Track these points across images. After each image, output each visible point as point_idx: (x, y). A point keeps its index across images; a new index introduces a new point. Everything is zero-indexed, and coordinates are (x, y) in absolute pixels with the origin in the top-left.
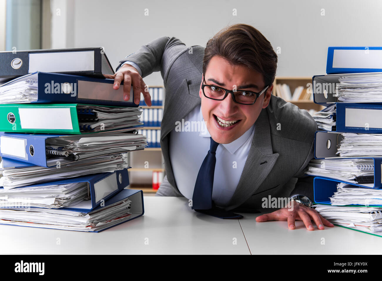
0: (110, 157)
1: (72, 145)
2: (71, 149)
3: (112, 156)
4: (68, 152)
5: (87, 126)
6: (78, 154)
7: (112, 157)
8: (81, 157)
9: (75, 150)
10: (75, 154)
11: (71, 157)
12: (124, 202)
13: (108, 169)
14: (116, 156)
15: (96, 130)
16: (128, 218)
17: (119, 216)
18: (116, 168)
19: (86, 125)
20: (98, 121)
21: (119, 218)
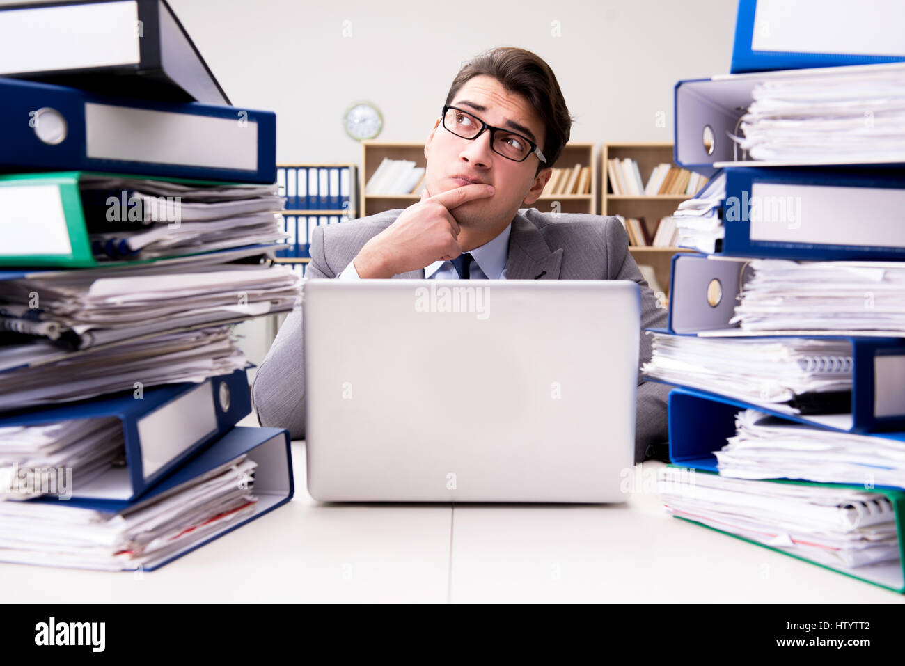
0: (192, 337)
1: (70, 301)
2: (69, 316)
3: (198, 334)
4: (56, 325)
5: (117, 242)
6: (89, 332)
7: (198, 338)
8: (101, 338)
9: (80, 317)
10: (80, 330)
11: (69, 341)
12: (234, 467)
13: (186, 371)
14: (209, 334)
15: (146, 256)
16: (246, 513)
17: (220, 509)
18: (211, 370)
19: (114, 239)
20: (153, 225)
21: (220, 515)
